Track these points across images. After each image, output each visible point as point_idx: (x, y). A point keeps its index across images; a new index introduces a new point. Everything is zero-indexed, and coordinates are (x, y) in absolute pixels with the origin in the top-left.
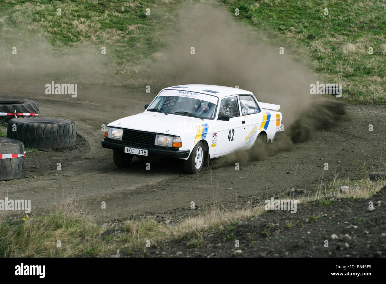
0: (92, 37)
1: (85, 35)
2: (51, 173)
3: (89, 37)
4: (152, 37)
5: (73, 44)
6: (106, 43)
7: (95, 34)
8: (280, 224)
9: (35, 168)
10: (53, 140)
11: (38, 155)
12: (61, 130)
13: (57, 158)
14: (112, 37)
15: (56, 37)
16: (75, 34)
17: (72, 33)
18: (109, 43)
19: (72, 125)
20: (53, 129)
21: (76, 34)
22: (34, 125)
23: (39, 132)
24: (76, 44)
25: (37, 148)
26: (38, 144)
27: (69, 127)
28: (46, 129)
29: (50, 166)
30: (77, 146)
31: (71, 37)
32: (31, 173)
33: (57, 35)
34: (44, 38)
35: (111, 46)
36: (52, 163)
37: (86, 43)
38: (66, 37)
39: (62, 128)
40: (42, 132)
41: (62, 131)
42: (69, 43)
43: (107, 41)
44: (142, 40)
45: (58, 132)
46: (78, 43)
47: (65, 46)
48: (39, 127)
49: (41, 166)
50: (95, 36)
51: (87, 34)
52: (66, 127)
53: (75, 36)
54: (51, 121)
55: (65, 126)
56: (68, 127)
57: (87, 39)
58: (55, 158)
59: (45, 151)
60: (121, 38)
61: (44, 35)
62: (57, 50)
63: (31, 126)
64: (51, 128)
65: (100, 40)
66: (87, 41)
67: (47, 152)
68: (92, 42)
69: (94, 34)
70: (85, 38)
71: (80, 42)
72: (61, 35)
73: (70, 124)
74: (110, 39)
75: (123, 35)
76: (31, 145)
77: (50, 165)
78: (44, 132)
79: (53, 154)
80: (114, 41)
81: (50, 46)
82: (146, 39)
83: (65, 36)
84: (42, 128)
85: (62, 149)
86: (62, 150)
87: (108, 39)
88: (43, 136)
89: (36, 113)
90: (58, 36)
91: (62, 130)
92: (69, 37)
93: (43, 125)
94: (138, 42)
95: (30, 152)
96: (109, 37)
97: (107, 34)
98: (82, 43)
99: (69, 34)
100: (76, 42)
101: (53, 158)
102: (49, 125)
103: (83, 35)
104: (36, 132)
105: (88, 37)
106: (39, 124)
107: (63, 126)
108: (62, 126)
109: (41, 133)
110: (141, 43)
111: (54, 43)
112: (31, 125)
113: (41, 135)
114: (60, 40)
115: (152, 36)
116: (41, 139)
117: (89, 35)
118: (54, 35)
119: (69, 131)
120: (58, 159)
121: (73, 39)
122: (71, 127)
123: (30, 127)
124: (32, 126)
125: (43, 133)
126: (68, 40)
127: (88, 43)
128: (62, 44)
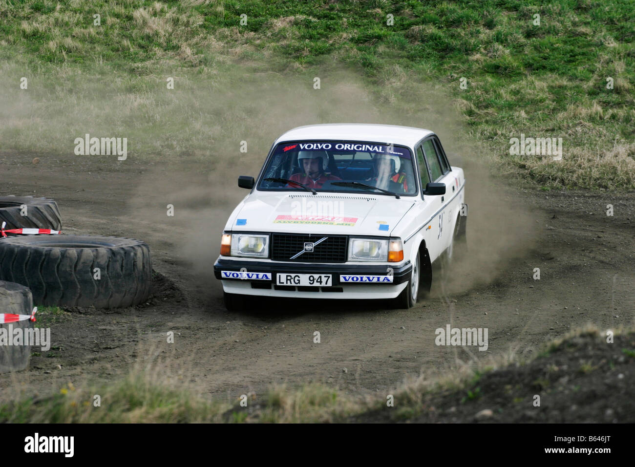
0: (183, 48)
1: (165, 44)
2: (95, 359)
3: (176, 48)
4: (331, 45)
5: (136, 65)
6: (219, 62)
7: (189, 42)
8: (569, 366)
9: (58, 349)
10: (98, 286)
11: (63, 322)
12: (116, 261)
13: (108, 327)
14: (232, 47)
15: (93, 49)
16: (140, 41)
17: (132, 40)
18: (224, 63)
19: (142, 250)
20: (99, 260)
21: (143, 43)
22: (53, 252)
23: (63, 269)
24: (143, 68)
25: (60, 305)
26: (62, 297)
27: (135, 254)
28: (82, 260)
29: (92, 346)
30: (156, 300)
31: (132, 50)
32: (50, 359)
33: (96, 45)
34: (64, 53)
35: (229, 69)
36: (97, 339)
37: (169, 61)
38: (118, 50)
39: (118, 257)
40: (71, 267)
41: (118, 266)
42: (125, 64)
43: (221, 58)
44: (306, 53)
45: (110, 268)
46: (148, 64)
47: (117, 71)
48: (63, 255)
49: (72, 345)
50: (189, 45)
51: (169, 41)
52: (129, 254)
53: (141, 47)
54: (93, 243)
55: (125, 253)
56: (132, 254)
57: (171, 53)
58: (104, 327)
59: (81, 313)
60: (253, 48)
61: (63, 46)
62: (98, 80)
63: (46, 255)
64: (91, 259)
65: (202, 56)
66: (171, 58)
67: (84, 314)
68: (183, 61)
69: (186, 40)
70: (165, 50)
71: (152, 61)
72: (107, 44)
73: (136, 248)
74: (228, 53)
75: (258, 42)
76: (45, 298)
77: (92, 342)
78: (76, 266)
79: (98, 318)
80: (236, 58)
81: (80, 72)
82: (316, 51)
83: (116, 46)
84: (71, 259)
85: (118, 308)
86: (120, 310)
87: (222, 53)
88: (74, 277)
89: (54, 229)
90: (98, 48)
91: (120, 262)
92: (125, 49)
93: (73, 252)
94: (297, 58)
95: (45, 315)
96: (224, 47)
97: (219, 40)
98: (157, 63)
99: (126, 42)
100: (142, 61)
101: (100, 328)
102: (88, 252)
103: (160, 45)
104: (58, 267)
105: (171, 47)
106: (64, 249)
107: (122, 252)
108: (119, 253)
109: (68, 269)
110: (303, 60)
111: (90, 65)
112: (44, 252)
113: (71, 274)
114: (103, 56)
115: (331, 42)
116: (69, 284)
117: (175, 42)
118: (88, 46)
119: (135, 265)
120: (112, 329)
121: (136, 54)
122: (139, 254)
123: (44, 257)
124: (48, 254)
125: (75, 270)
126: (125, 57)
127: (172, 63)
128: (108, 68)
